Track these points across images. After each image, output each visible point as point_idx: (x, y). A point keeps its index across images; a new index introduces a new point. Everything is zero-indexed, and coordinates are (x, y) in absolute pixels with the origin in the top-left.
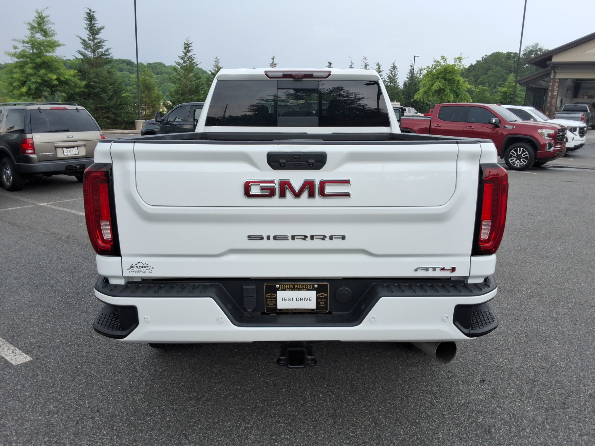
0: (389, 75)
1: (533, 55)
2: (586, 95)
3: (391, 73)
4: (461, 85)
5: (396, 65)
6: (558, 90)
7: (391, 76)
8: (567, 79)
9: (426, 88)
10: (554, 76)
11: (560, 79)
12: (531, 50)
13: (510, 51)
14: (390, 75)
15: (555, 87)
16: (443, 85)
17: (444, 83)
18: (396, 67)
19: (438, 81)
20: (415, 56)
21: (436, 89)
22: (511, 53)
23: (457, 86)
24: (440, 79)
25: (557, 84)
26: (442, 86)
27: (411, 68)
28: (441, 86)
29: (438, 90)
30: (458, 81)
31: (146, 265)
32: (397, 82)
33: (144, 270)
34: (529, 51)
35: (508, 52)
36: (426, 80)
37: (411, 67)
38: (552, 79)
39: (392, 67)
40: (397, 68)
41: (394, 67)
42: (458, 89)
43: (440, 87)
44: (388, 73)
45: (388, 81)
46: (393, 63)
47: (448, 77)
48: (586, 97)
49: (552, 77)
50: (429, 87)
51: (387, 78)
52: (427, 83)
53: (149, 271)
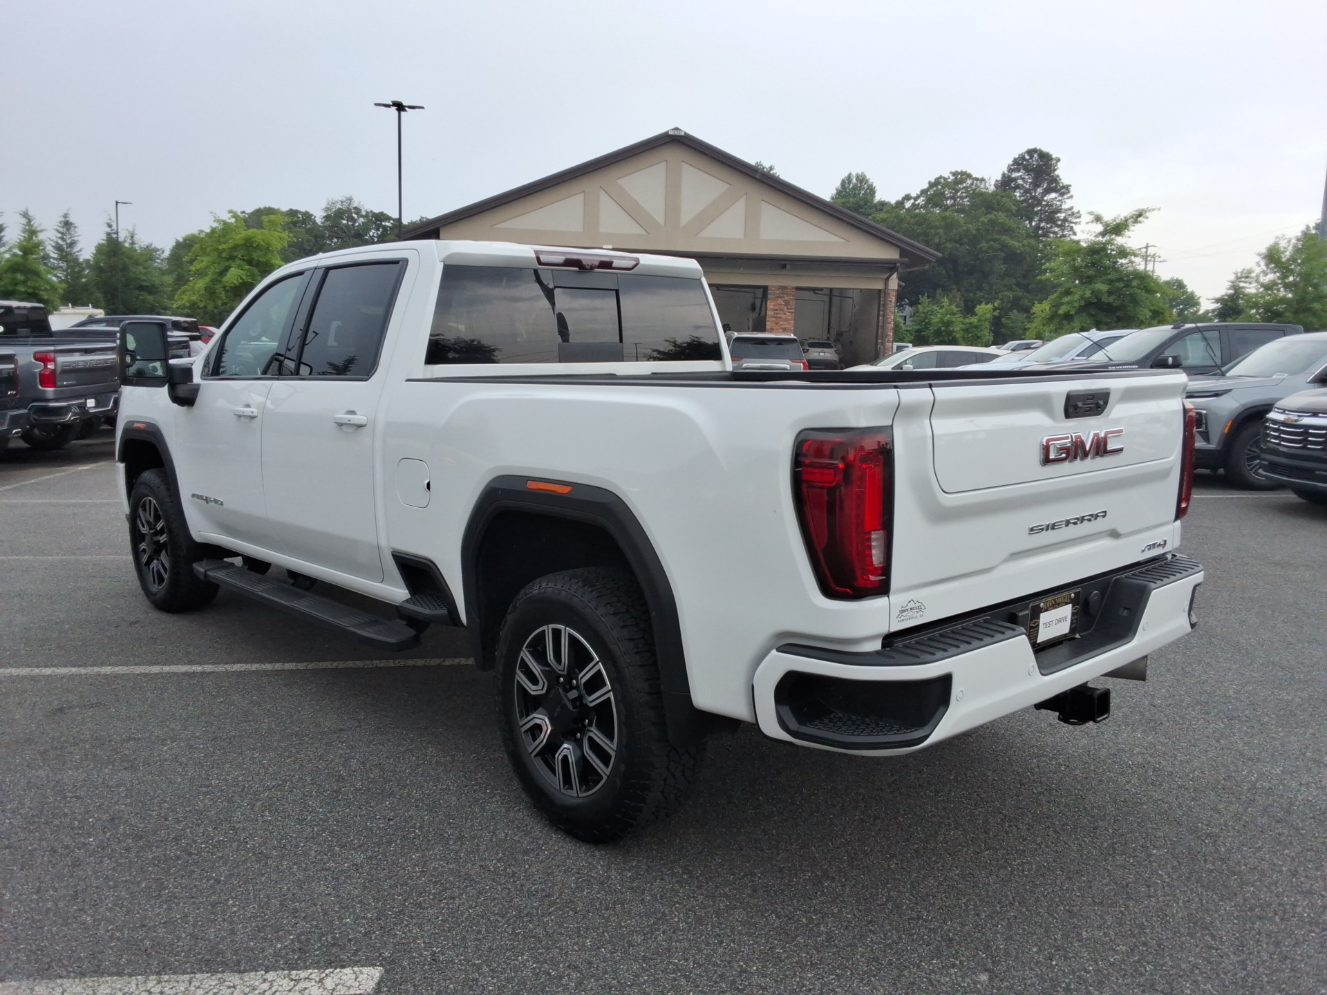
0: (57, 243)
1: (344, 219)
3: (62, 238)
5: (71, 219)
7: (62, 246)
9: (208, 279)
12: (339, 209)
13: (294, 209)
14: (60, 242)
16: (249, 274)
17: (248, 270)
18: (71, 224)
19: (233, 264)
20: (117, 203)
21: (235, 282)
22: (297, 212)
24: (239, 262)
26: (247, 276)
27: (109, 230)
28: (244, 277)
29: (238, 285)
31: (918, 604)
33: (916, 614)
34: (335, 212)
35: (291, 210)
36: (202, 261)
37: (110, 226)
39: (61, 222)
40: (75, 227)
41: (67, 224)
43: (241, 278)
44: (55, 239)
45: (56, 256)
46: (62, 214)
47: (256, 258)
50: (214, 277)
51: (52, 249)
52: (207, 267)
53: (921, 613)
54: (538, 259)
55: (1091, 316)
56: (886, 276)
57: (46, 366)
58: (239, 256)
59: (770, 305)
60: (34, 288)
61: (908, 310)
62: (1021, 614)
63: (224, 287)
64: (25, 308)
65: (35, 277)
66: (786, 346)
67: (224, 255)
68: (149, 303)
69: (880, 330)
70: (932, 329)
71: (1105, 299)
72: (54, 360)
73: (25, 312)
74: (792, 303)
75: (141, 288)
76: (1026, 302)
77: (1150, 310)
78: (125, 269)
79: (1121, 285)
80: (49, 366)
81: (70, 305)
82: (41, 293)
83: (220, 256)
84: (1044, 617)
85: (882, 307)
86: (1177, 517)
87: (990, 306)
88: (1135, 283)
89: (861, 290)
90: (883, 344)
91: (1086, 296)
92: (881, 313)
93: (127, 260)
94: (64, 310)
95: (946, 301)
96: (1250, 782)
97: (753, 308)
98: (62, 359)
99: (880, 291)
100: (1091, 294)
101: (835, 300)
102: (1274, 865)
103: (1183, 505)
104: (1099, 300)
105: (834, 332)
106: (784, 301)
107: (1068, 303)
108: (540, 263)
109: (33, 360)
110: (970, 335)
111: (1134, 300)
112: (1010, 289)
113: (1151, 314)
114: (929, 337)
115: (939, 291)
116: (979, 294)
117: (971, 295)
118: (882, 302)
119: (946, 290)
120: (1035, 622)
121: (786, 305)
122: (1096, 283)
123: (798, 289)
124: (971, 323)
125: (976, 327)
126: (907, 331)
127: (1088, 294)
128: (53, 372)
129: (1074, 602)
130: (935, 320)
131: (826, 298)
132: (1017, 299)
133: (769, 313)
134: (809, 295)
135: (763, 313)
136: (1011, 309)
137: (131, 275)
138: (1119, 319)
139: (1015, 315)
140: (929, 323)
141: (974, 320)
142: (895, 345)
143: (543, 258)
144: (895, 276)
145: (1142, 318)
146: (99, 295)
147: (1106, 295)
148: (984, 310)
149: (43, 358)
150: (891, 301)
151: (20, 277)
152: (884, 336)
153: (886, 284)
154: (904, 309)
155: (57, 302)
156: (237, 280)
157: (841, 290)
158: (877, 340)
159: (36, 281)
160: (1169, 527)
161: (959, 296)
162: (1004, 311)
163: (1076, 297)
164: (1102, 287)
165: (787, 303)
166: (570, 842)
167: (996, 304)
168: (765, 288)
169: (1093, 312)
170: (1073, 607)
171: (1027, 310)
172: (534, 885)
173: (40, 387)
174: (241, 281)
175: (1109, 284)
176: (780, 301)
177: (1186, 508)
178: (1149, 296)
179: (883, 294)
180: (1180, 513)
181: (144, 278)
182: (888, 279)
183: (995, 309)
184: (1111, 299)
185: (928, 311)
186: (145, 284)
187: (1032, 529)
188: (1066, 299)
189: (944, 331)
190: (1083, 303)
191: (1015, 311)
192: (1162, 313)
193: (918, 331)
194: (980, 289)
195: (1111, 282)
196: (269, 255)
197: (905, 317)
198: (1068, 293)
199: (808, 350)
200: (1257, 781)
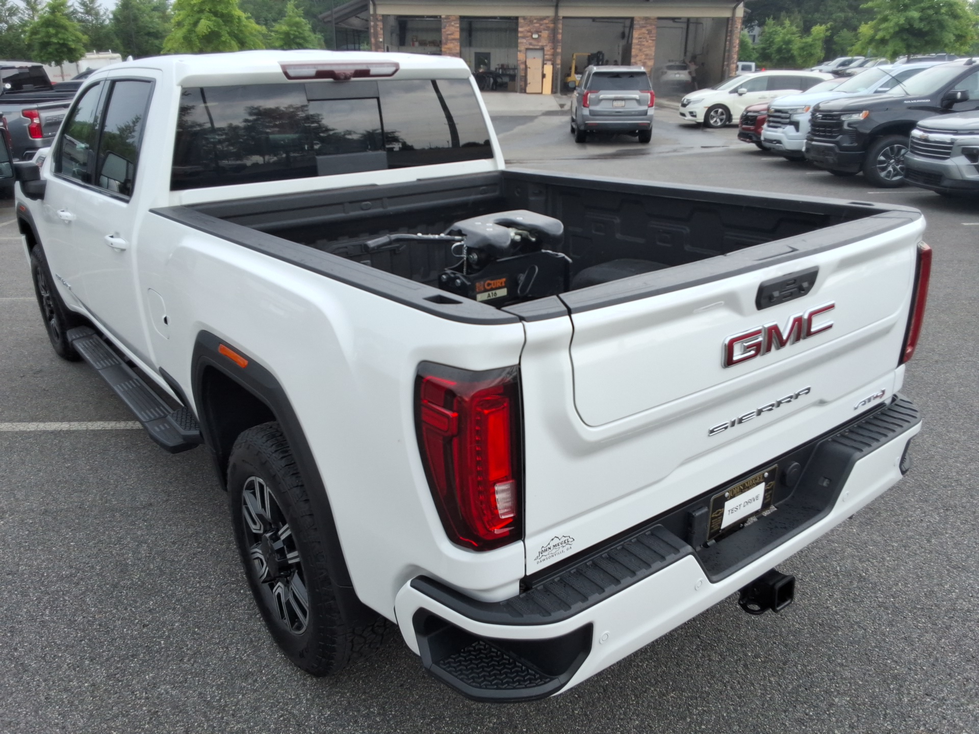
2: (417, 41)
4: (244, 26)
6: (383, 34)
8: (389, 15)
9: (185, 29)
10: (375, 10)
11: (383, 16)
15: (379, 29)
17: (215, 21)
19: (203, 16)
21: (205, 31)
23: (238, 27)
24: (207, 14)
25: (380, 24)
26: (214, 26)
29: (208, 33)
30: (239, 17)
31: (563, 539)
32: (102, 13)
33: (561, 549)
36: (179, 15)
38: (372, 15)
42: (241, 31)
43: (210, 28)
45: (82, 11)
47: (220, 10)
48: (417, 44)
49: (372, 12)
50: (189, 27)
51: (78, 5)
52: (184, 20)
53: (568, 546)
54: (286, 74)
55: (903, 40)
56: (734, 5)
57: (32, 121)
58: (207, 9)
59: (636, 34)
60: (64, 39)
61: (757, 30)
62: (698, 514)
63: (198, 36)
64: (26, 67)
65: (63, 31)
66: (638, 79)
67: (195, 9)
68: (156, 46)
69: (726, 54)
70: (775, 47)
71: (917, 25)
72: (38, 116)
73: (27, 71)
74: (654, 31)
75: (149, 34)
76: (855, 22)
77: (954, 35)
78: (136, 19)
79: (931, 12)
80: (35, 121)
81: (95, 51)
82: (70, 43)
83: (192, 10)
84: (729, 505)
85: (729, 33)
86: (901, 362)
87: (823, 27)
88: (943, 10)
89: (713, 19)
90: (728, 65)
91: (901, 22)
92: (728, 38)
93: (136, 11)
94: (89, 55)
95: (787, 23)
96: (950, 600)
97: (623, 35)
98: (44, 115)
99: (728, 19)
100: (905, 21)
101: (692, 27)
102: (955, 726)
103: (909, 350)
104: (911, 26)
105: (689, 54)
106: (647, 30)
107: (884, 29)
108: (289, 77)
109: (22, 117)
110: (805, 53)
111: (942, 26)
112: (842, 10)
113: (954, 38)
114: (772, 54)
115: (783, 14)
116: (817, 15)
117: (810, 16)
118: (729, 29)
119: (789, 12)
120: (718, 513)
121: (648, 34)
122: (910, 11)
123: (659, 18)
124: (806, 43)
125: (811, 45)
126: (754, 49)
127: (902, 21)
128: (39, 125)
129: (767, 481)
130: (778, 39)
131: (684, 26)
132: (847, 19)
133: (635, 41)
134: (670, 23)
135: (630, 42)
136: (842, 28)
137: (140, 24)
138: (927, 43)
139: (845, 33)
140: (772, 42)
141: (809, 40)
142: (740, 64)
143: (291, 72)
144: (741, 5)
145: (947, 41)
146: (117, 41)
147: (918, 21)
148: (819, 30)
149: (30, 115)
150: (737, 28)
151: (52, 31)
152: (730, 58)
153: (734, 13)
154: (753, 29)
155: (83, 50)
156: (207, 30)
157: (697, 18)
158: (724, 62)
159: (64, 34)
160: (891, 375)
161: (799, 17)
162: (834, 30)
163: (892, 24)
164: (915, 14)
165: (650, 32)
166: (290, 664)
167: (829, 25)
168: (632, 19)
169: (905, 37)
170: (766, 485)
171: (855, 29)
172: (238, 723)
173: (30, 138)
174: (209, 30)
175: (922, 12)
176: (644, 30)
177: (911, 353)
178: (956, 22)
179: (730, 21)
180: (903, 358)
181: (150, 26)
182: (735, 8)
183: (827, 30)
184: (922, 25)
185: (773, 31)
186: (152, 30)
187: (712, 431)
188: (884, 26)
189: (785, 49)
190: (897, 29)
191: (845, 30)
192: (964, 37)
193: (764, 49)
194: (817, 10)
195: (923, 10)
196: (230, 8)
197: (754, 37)
198: (885, 19)
199: (666, 73)
200: (957, 599)
